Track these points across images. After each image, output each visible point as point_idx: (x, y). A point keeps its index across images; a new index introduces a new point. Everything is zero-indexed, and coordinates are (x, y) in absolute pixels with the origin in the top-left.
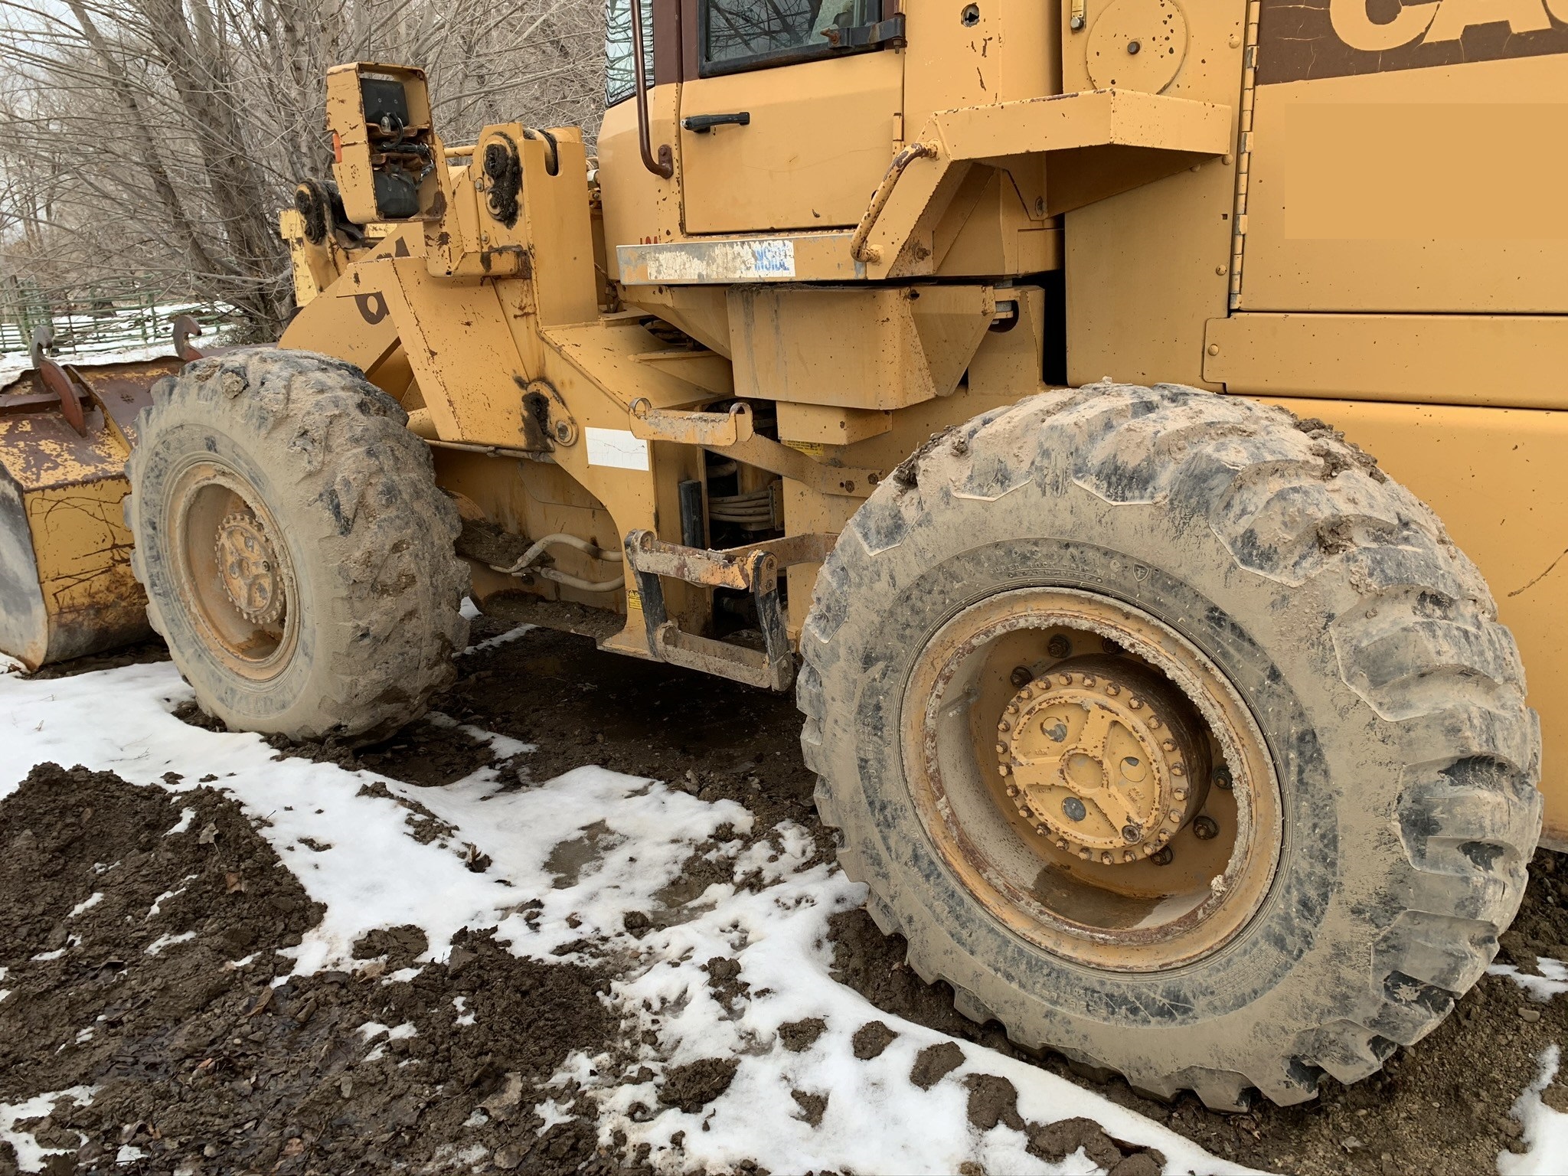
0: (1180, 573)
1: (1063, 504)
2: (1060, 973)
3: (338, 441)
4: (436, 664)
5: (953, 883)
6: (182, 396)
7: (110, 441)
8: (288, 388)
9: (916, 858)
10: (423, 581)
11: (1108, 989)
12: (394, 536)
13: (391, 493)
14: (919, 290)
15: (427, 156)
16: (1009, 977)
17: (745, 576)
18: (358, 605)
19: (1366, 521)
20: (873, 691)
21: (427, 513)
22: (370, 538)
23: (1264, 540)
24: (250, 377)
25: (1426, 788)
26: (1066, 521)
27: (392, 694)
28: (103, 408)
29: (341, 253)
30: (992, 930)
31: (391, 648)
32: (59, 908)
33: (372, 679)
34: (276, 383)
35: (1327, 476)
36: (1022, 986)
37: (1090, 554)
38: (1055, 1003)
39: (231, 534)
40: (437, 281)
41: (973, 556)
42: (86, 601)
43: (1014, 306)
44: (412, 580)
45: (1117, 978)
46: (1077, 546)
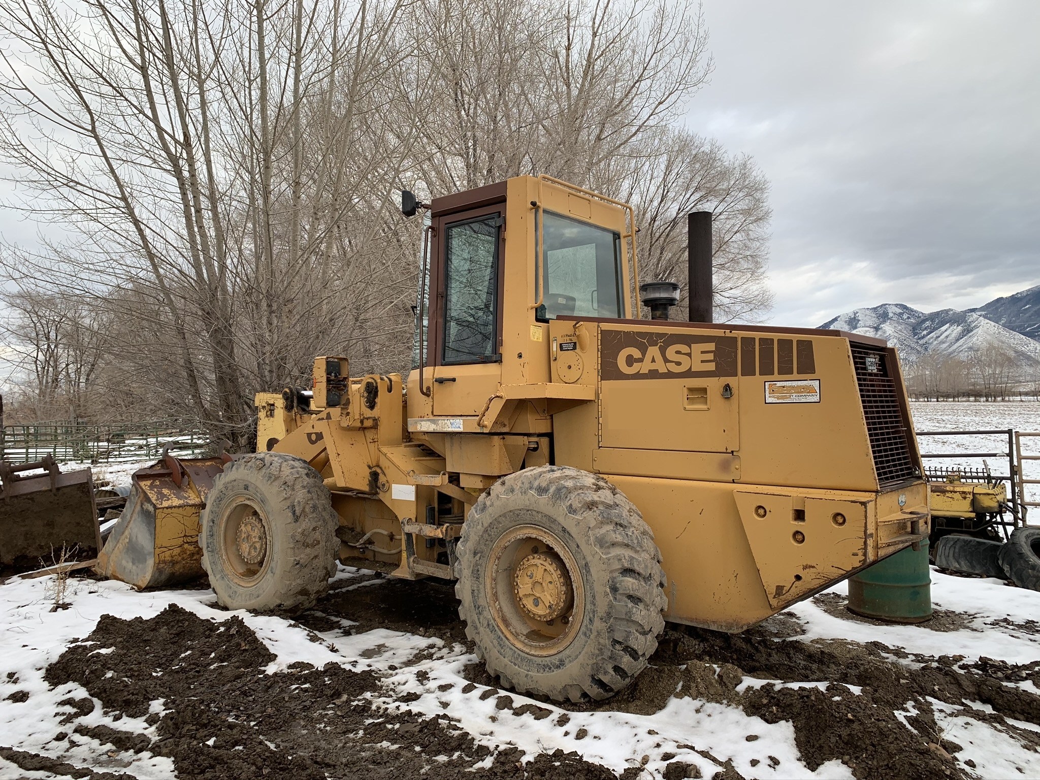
0: (554, 517)
1: (527, 498)
2: (530, 660)
3: (298, 486)
4: (322, 581)
5: (500, 633)
6: (237, 469)
7: (190, 491)
8: (280, 466)
9: (488, 625)
10: (322, 544)
11: (544, 663)
12: (314, 525)
13: (315, 507)
14: (505, 436)
15: (345, 386)
16: (515, 664)
17: (442, 533)
18: (296, 551)
19: (603, 503)
20: (476, 565)
21: (326, 515)
22: (305, 524)
23: (574, 507)
24: (266, 462)
25: (615, 578)
26: (527, 503)
27: (304, 592)
28: (189, 476)
29: (298, 416)
30: (511, 649)
31: (306, 570)
32: (176, 654)
33: (297, 583)
34: (276, 464)
35: (596, 491)
36: (519, 667)
37: (534, 513)
38: (528, 671)
39: (246, 525)
40: (344, 429)
41: (504, 515)
42: (170, 559)
43: (537, 443)
44: (318, 543)
45: (546, 659)
46: (531, 510)
